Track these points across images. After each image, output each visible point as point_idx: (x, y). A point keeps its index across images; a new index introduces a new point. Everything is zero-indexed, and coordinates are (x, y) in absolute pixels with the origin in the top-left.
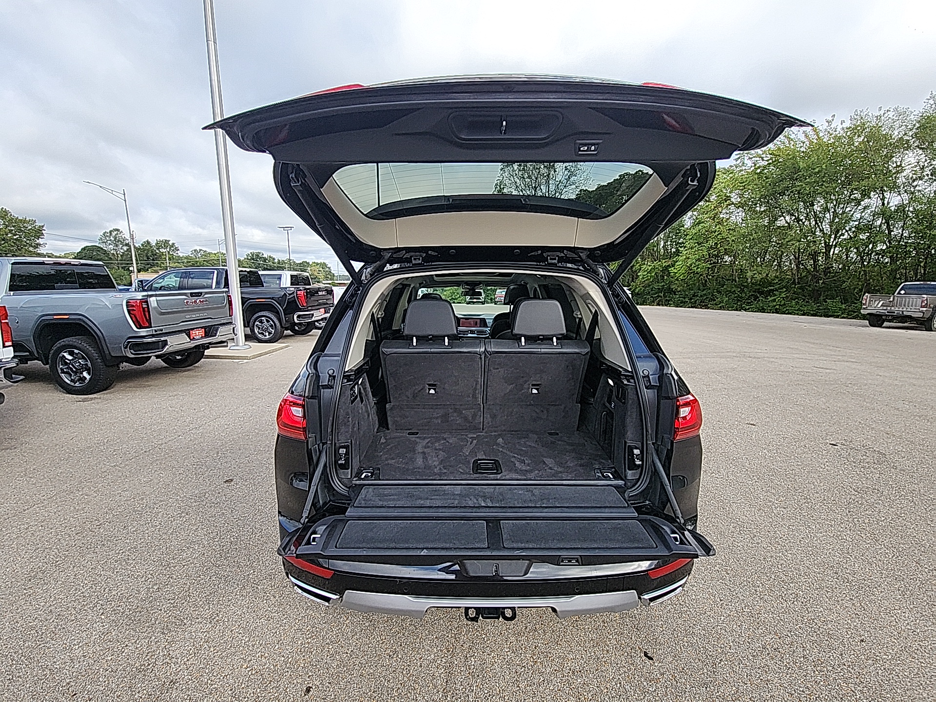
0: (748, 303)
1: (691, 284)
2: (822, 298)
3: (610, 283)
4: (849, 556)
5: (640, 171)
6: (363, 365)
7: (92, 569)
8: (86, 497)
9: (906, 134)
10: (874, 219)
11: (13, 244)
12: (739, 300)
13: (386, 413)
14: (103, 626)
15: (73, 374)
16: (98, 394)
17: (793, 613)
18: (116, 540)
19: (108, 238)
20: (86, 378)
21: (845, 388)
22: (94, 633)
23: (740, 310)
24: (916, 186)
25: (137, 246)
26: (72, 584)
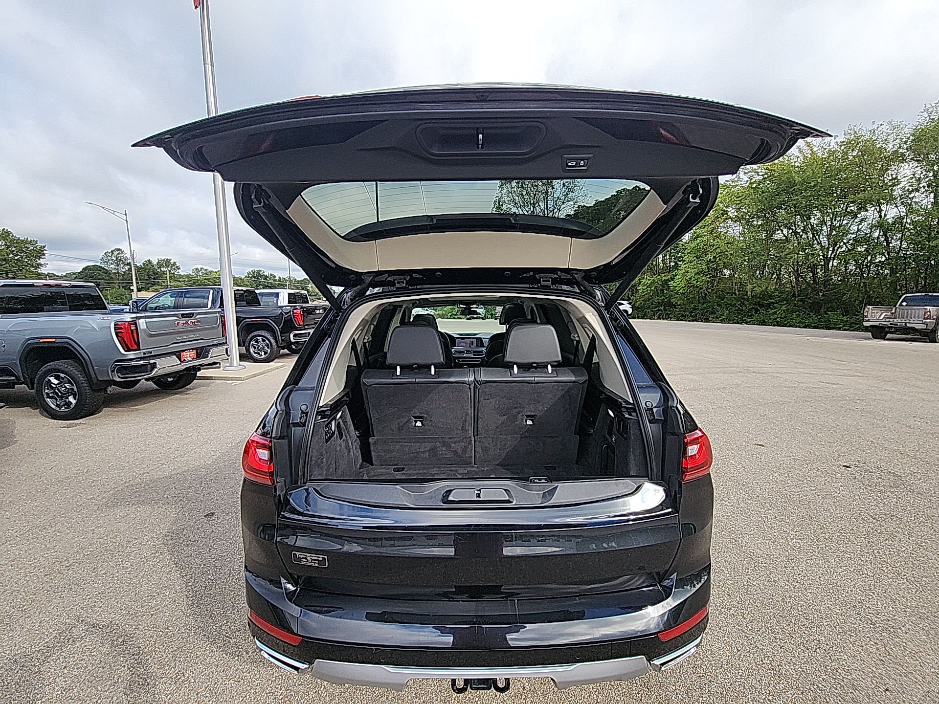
0: (749, 316)
1: (691, 298)
2: (822, 310)
3: (608, 307)
4: (872, 594)
5: (637, 186)
6: (343, 397)
7: (57, 616)
8: (58, 534)
9: (900, 147)
10: (871, 231)
11: (14, 265)
12: (739, 313)
13: (369, 448)
14: (65, 681)
15: (58, 399)
16: (84, 419)
17: (815, 663)
18: (84, 584)
19: (109, 258)
20: (72, 403)
21: (854, 404)
22: (56, 688)
23: (741, 323)
24: (913, 198)
25: (138, 265)
26: (37, 632)
